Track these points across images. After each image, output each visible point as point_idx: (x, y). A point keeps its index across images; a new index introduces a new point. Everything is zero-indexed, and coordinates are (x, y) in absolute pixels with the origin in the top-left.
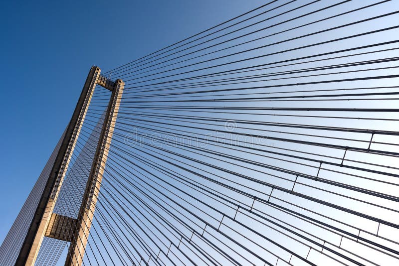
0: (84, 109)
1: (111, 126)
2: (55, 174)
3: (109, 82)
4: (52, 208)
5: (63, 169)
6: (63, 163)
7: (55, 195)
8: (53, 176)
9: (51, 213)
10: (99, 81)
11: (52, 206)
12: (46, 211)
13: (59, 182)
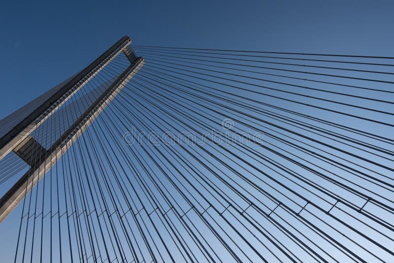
0: (102, 65)
1: (112, 94)
2: (49, 104)
3: (133, 54)
4: (32, 130)
5: (58, 104)
6: (61, 98)
7: (40, 121)
8: (47, 105)
9: (28, 134)
10: (126, 50)
11: (33, 128)
12: (25, 130)
13: (49, 112)
